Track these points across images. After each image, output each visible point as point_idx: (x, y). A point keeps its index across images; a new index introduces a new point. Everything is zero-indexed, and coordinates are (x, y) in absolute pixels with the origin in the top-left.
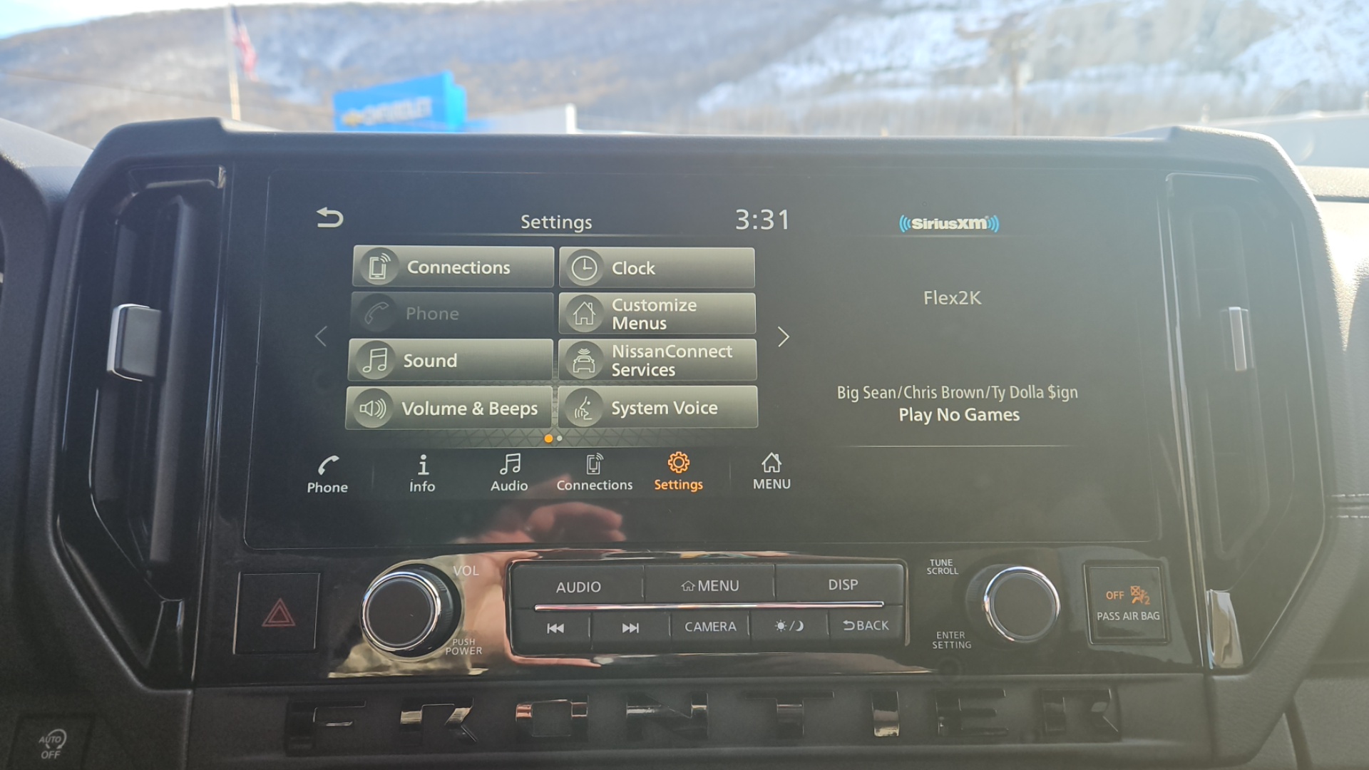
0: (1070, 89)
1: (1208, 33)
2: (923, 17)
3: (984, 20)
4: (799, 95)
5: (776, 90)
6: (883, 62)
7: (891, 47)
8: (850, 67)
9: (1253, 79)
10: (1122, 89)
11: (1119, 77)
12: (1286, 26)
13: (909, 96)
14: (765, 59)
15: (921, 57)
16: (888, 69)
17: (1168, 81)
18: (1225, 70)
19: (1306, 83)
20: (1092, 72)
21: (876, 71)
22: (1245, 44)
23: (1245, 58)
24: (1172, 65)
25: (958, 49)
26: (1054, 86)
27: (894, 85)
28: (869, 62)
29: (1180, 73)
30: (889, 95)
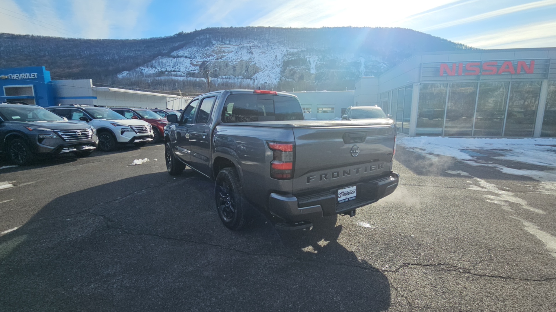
0: (219, 80)
1: (247, 70)
2: (182, 59)
3: (198, 62)
4: (149, 76)
5: (142, 74)
6: (173, 69)
7: (174, 66)
8: (163, 70)
9: (256, 81)
10: (231, 81)
11: (230, 78)
12: (261, 71)
13: (181, 79)
14: (138, 65)
15: (183, 69)
16: (174, 71)
17: (240, 80)
18: (251, 79)
19: (266, 83)
20: (224, 77)
21: (171, 71)
22: (254, 74)
23: (254, 76)
24: (240, 77)
25: (192, 68)
26: (216, 79)
27: (176, 76)
28: (169, 69)
29: (242, 79)
30: (176, 78)
